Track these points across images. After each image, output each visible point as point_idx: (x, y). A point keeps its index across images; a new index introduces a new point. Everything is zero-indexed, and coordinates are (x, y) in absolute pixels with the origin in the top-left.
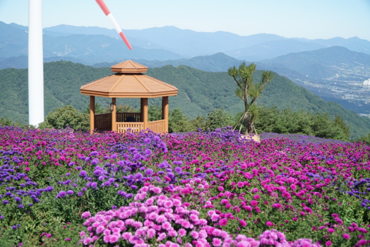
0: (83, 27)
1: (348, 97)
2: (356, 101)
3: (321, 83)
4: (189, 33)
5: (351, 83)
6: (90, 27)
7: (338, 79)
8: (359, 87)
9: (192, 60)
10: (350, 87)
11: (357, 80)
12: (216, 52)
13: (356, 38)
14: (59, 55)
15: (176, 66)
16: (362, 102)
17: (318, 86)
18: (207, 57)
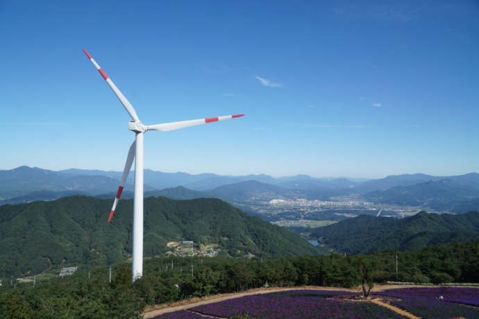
0: (88, 171)
1: (261, 211)
2: (267, 214)
3: (244, 203)
4: (159, 173)
5: (261, 203)
6: (92, 171)
7: (254, 200)
8: (267, 205)
9: (162, 191)
10: (262, 205)
11: (266, 200)
12: (177, 185)
13: (263, 175)
14: (70, 189)
15: (156, 196)
16: (270, 214)
17: (242, 205)
18: (172, 189)
